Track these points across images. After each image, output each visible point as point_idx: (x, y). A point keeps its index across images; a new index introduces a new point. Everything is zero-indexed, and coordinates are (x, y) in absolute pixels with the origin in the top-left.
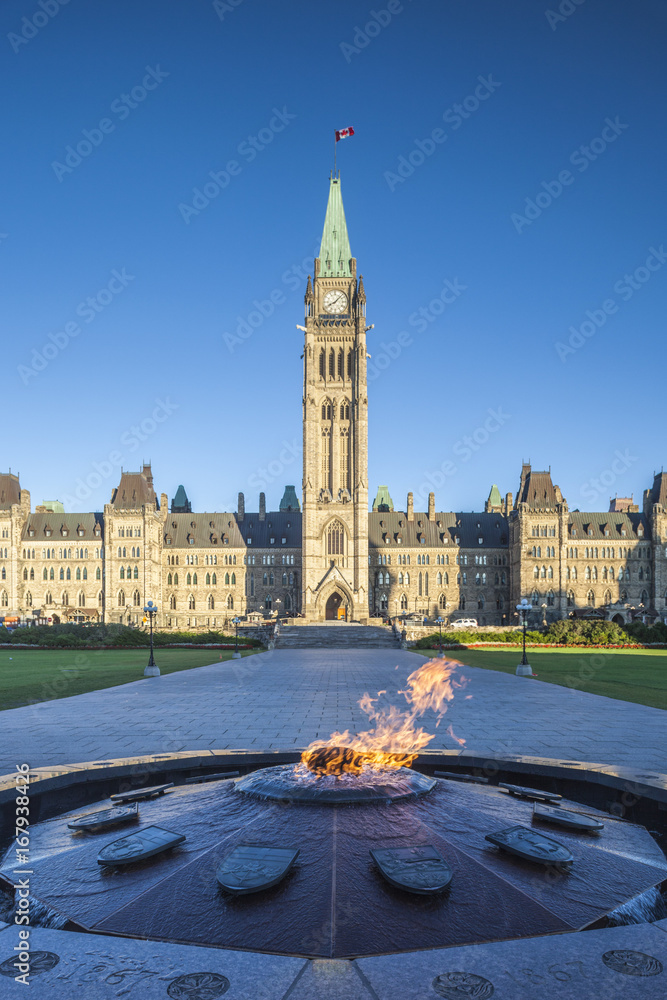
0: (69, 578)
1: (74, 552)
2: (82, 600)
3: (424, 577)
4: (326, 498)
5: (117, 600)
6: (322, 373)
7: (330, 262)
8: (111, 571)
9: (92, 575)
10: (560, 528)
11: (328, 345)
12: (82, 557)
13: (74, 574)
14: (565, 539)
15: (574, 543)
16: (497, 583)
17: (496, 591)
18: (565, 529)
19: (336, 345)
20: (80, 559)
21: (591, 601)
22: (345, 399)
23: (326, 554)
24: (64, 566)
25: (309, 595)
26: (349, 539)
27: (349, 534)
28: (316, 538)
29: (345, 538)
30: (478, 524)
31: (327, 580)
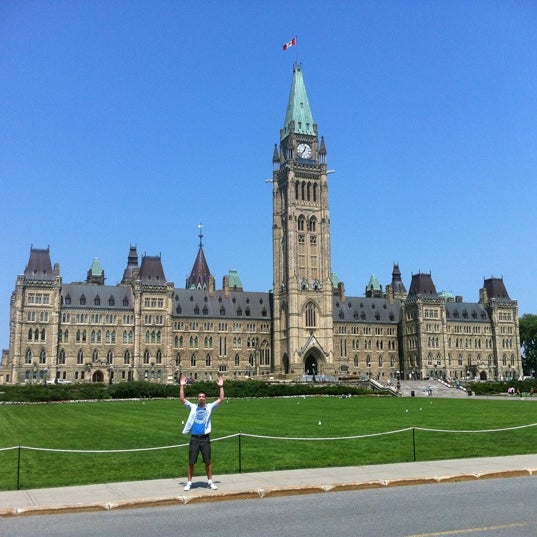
1: (104, 318)
3: (343, 344)
4: (304, 286)
5: (142, 359)
6: (297, 198)
7: (300, 123)
8: (140, 336)
9: (119, 338)
10: (441, 313)
11: (301, 180)
12: (111, 322)
13: (104, 336)
14: (445, 321)
15: (449, 322)
16: (389, 348)
17: (389, 354)
18: (445, 314)
19: (306, 180)
20: (110, 325)
21: (460, 362)
22: (313, 217)
23: (305, 327)
24: (97, 329)
25: (297, 356)
26: (320, 316)
27: (320, 312)
28: (298, 315)
29: (317, 315)
30: (373, 307)
31: (310, 346)
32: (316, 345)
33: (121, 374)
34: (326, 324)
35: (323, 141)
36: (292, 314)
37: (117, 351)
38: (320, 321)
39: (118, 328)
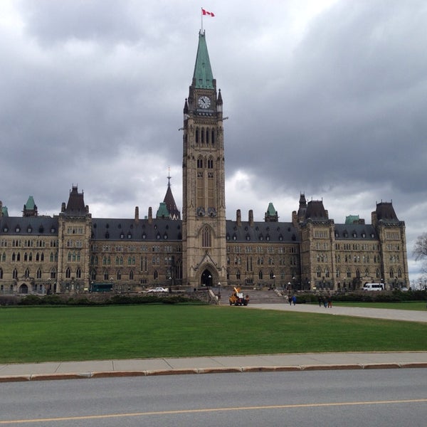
0: (31, 259)
1: (35, 243)
2: (39, 274)
3: (249, 260)
4: (201, 214)
5: (65, 274)
6: (197, 141)
7: (201, 80)
8: (62, 256)
9: (47, 258)
10: (330, 233)
11: (201, 126)
12: (41, 246)
13: (34, 257)
14: (334, 240)
15: (338, 241)
16: (291, 263)
17: (291, 268)
18: (333, 234)
19: (205, 126)
20: (39, 247)
21: (349, 275)
22: (211, 157)
23: (201, 247)
24: (28, 252)
25: (192, 271)
26: (215, 238)
27: (214, 235)
28: (196, 237)
29: (212, 237)
30: (278, 230)
31: (203, 263)
32: (210, 262)
34: (219, 244)
35: (220, 93)
36: (189, 237)
37: (45, 267)
38: (215, 242)
39: (46, 250)
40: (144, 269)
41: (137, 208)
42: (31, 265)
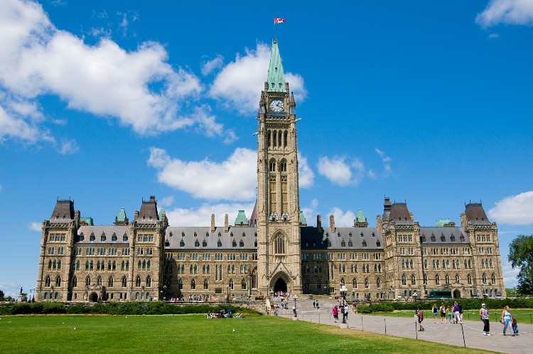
0: (103, 267)
1: (108, 251)
2: (111, 283)
3: (330, 268)
4: (274, 219)
5: (135, 283)
8: (133, 264)
9: (119, 266)
10: (415, 237)
11: (274, 129)
12: (113, 254)
13: (106, 266)
14: (419, 244)
15: (424, 246)
17: (376, 275)
18: (418, 238)
19: (278, 130)
20: (111, 256)
23: (274, 254)
24: (101, 260)
25: (265, 279)
26: (289, 244)
27: (289, 241)
28: (267, 244)
29: (286, 243)
30: (362, 235)
31: (277, 271)
32: (284, 270)
33: (119, 295)
34: (294, 251)
36: (261, 243)
37: (117, 276)
38: (289, 249)
39: (118, 259)
40: (218, 278)
41: (213, 216)
42: (103, 274)
